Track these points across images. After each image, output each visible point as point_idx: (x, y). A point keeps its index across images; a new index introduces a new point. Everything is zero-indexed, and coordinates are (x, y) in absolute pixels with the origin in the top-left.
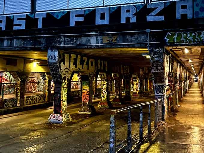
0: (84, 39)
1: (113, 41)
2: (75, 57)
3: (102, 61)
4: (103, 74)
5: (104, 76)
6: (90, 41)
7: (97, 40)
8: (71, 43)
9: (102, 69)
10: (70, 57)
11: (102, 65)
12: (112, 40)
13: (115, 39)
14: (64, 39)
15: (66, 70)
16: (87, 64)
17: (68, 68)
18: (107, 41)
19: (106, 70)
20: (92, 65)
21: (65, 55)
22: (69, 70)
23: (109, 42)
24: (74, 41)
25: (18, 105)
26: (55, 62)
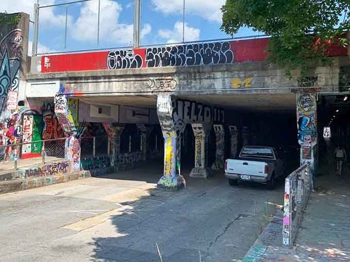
0: (206, 83)
1: (246, 86)
2: (189, 106)
3: (219, 111)
4: (219, 127)
5: (220, 129)
6: (214, 84)
7: (224, 84)
8: (188, 88)
9: (219, 120)
10: (184, 105)
11: (219, 116)
12: (245, 84)
13: (249, 82)
14: (180, 82)
15: (180, 122)
16: (202, 114)
17: (182, 119)
18: (238, 84)
19: (223, 121)
20: (208, 115)
21: (179, 102)
22: (183, 122)
23: (241, 86)
24: (193, 84)
25: (112, 165)
26: (167, 111)
